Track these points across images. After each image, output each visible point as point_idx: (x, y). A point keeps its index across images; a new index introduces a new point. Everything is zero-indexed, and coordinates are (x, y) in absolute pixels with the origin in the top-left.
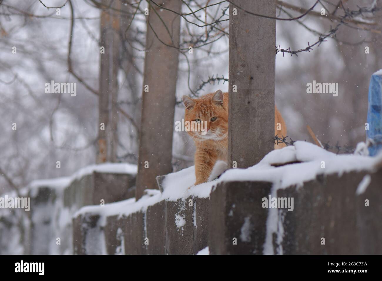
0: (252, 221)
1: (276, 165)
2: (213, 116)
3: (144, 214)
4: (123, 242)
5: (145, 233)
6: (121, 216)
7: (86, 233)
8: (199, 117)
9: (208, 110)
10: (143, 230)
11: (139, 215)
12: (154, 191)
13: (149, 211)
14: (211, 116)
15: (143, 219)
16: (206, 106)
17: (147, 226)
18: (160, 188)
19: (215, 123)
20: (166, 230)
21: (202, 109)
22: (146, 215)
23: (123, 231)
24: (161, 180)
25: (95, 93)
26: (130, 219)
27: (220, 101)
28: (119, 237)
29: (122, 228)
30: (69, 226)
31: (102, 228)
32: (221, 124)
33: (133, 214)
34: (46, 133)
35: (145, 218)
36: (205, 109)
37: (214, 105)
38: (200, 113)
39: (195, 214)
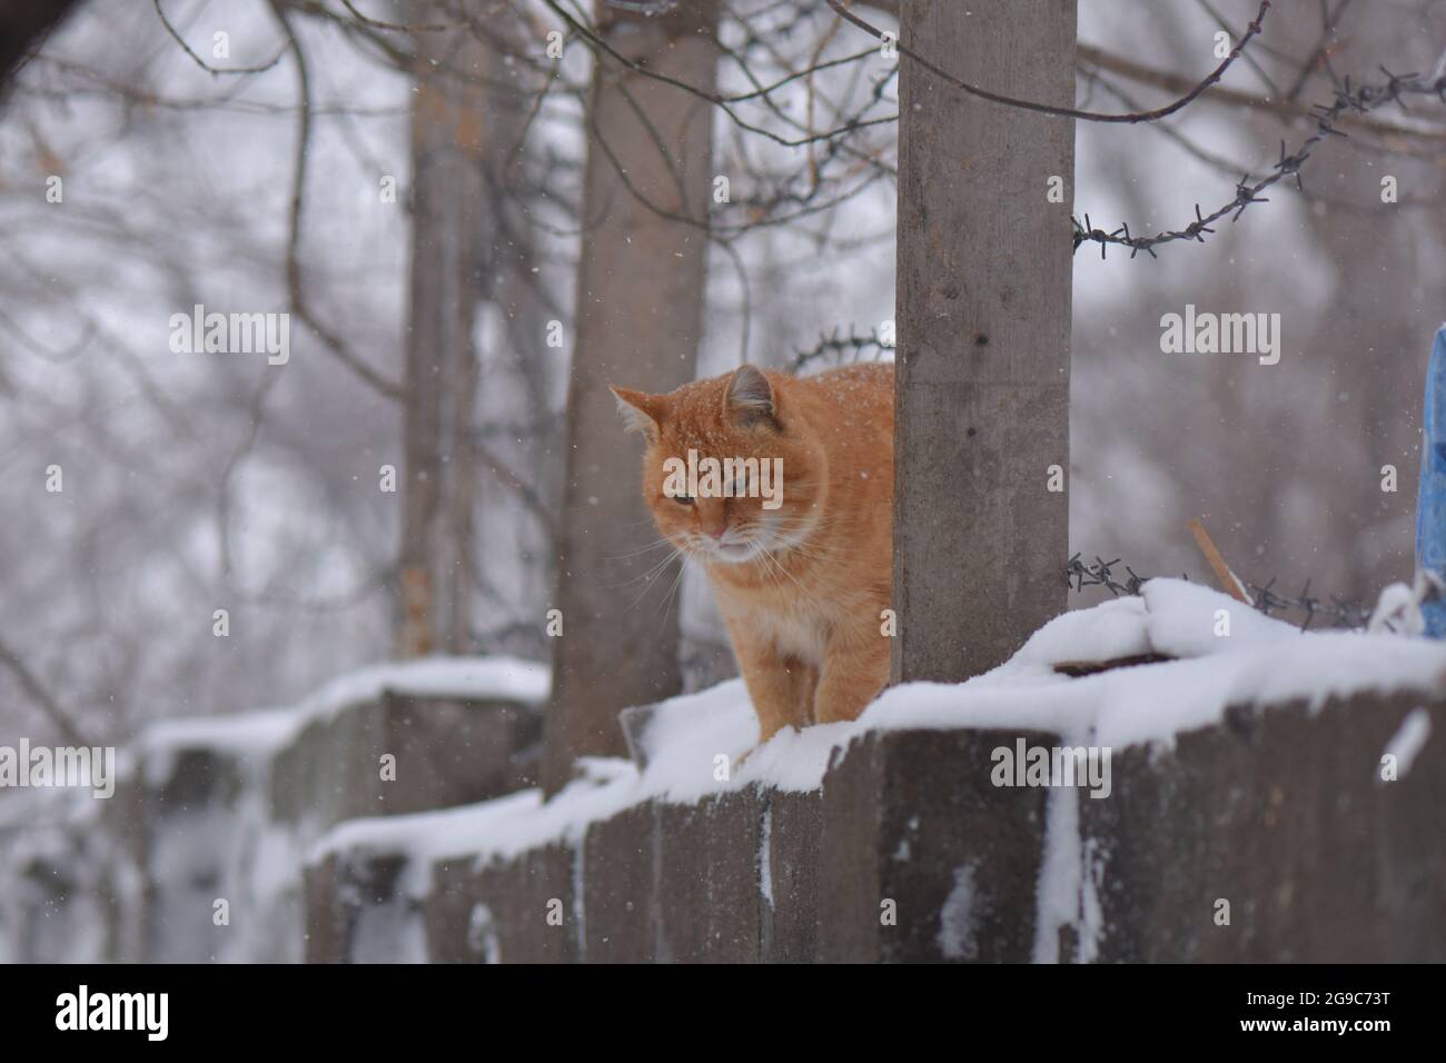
0: (981, 883)
1: (1074, 670)
3: (571, 854)
6: (485, 860)
7: (352, 924)
10: (570, 909)
11: (555, 856)
12: (613, 767)
13: (594, 841)
15: (571, 872)
17: (587, 898)
18: (633, 752)
20: (655, 912)
22: (580, 856)
23: (497, 916)
24: (639, 724)
25: (389, 391)
26: (523, 871)
28: (481, 939)
29: (493, 903)
30: (288, 895)
31: (415, 906)
33: (533, 854)
34: (204, 542)
35: (579, 866)
39: (765, 854)
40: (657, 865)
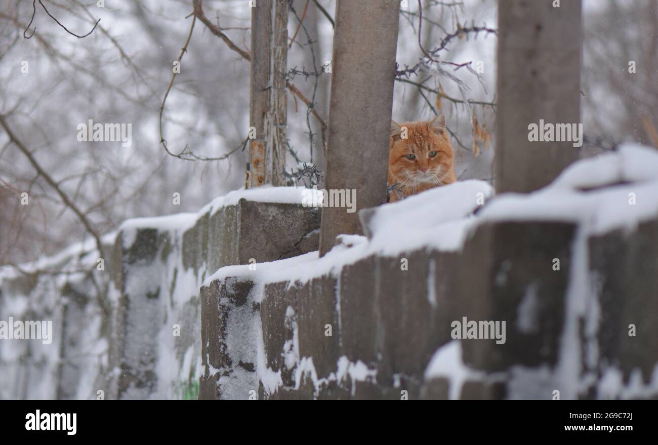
0: (540, 294)
1: (585, 189)
2: (432, 149)
3: (335, 281)
4: (296, 332)
5: (337, 316)
6: (292, 284)
7: (226, 315)
8: (413, 151)
9: (425, 141)
10: (334, 308)
11: (327, 282)
12: (355, 238)
13: (346, 275)
14: (429, 149)
15: (335, 290)
16: (422, 135)
17: (342, 303)
18: (365, 231)
19: (434, 160)
20: (376, 310)
21: (417, 140)
22: (339, 282)
23: (296, 311)
24: (369, 217)
25: (244, 55)
26: (310, 289)
27: (441, 128)
28: (289, 323)
29: (295, 305)
30: (193, 301)
31: (256, 307)
32: (442, 162)
33: (315, 281)
35: (338, 287)
36: (421, 140)
37: (432, 134)
38: (415, 146)
39: (431, 281)
40: (377, 287)
